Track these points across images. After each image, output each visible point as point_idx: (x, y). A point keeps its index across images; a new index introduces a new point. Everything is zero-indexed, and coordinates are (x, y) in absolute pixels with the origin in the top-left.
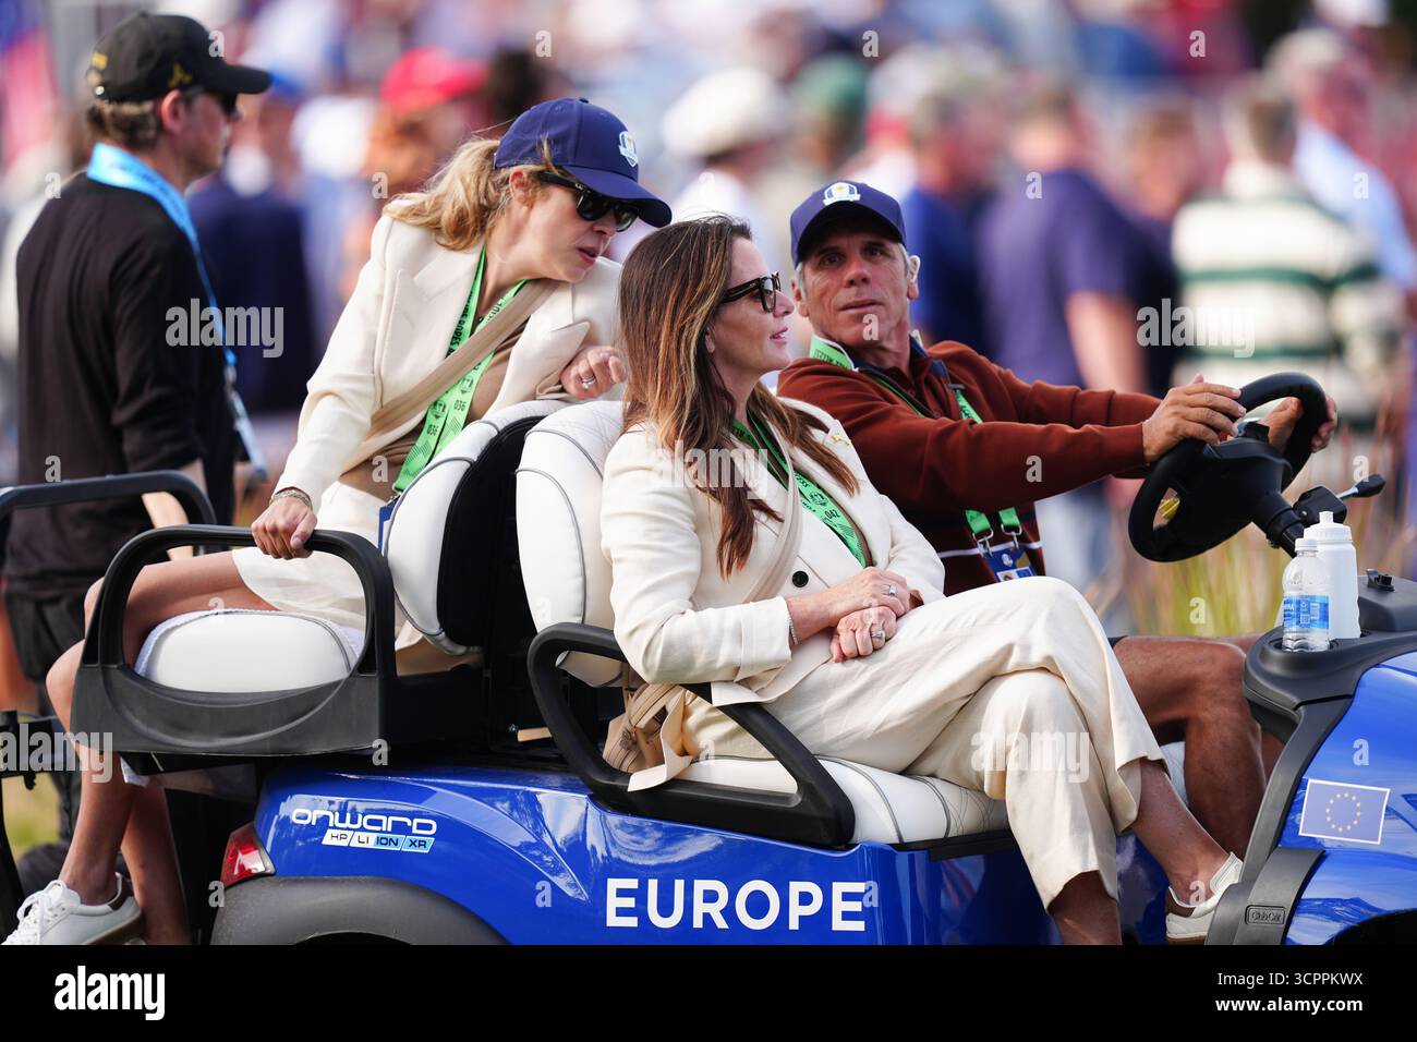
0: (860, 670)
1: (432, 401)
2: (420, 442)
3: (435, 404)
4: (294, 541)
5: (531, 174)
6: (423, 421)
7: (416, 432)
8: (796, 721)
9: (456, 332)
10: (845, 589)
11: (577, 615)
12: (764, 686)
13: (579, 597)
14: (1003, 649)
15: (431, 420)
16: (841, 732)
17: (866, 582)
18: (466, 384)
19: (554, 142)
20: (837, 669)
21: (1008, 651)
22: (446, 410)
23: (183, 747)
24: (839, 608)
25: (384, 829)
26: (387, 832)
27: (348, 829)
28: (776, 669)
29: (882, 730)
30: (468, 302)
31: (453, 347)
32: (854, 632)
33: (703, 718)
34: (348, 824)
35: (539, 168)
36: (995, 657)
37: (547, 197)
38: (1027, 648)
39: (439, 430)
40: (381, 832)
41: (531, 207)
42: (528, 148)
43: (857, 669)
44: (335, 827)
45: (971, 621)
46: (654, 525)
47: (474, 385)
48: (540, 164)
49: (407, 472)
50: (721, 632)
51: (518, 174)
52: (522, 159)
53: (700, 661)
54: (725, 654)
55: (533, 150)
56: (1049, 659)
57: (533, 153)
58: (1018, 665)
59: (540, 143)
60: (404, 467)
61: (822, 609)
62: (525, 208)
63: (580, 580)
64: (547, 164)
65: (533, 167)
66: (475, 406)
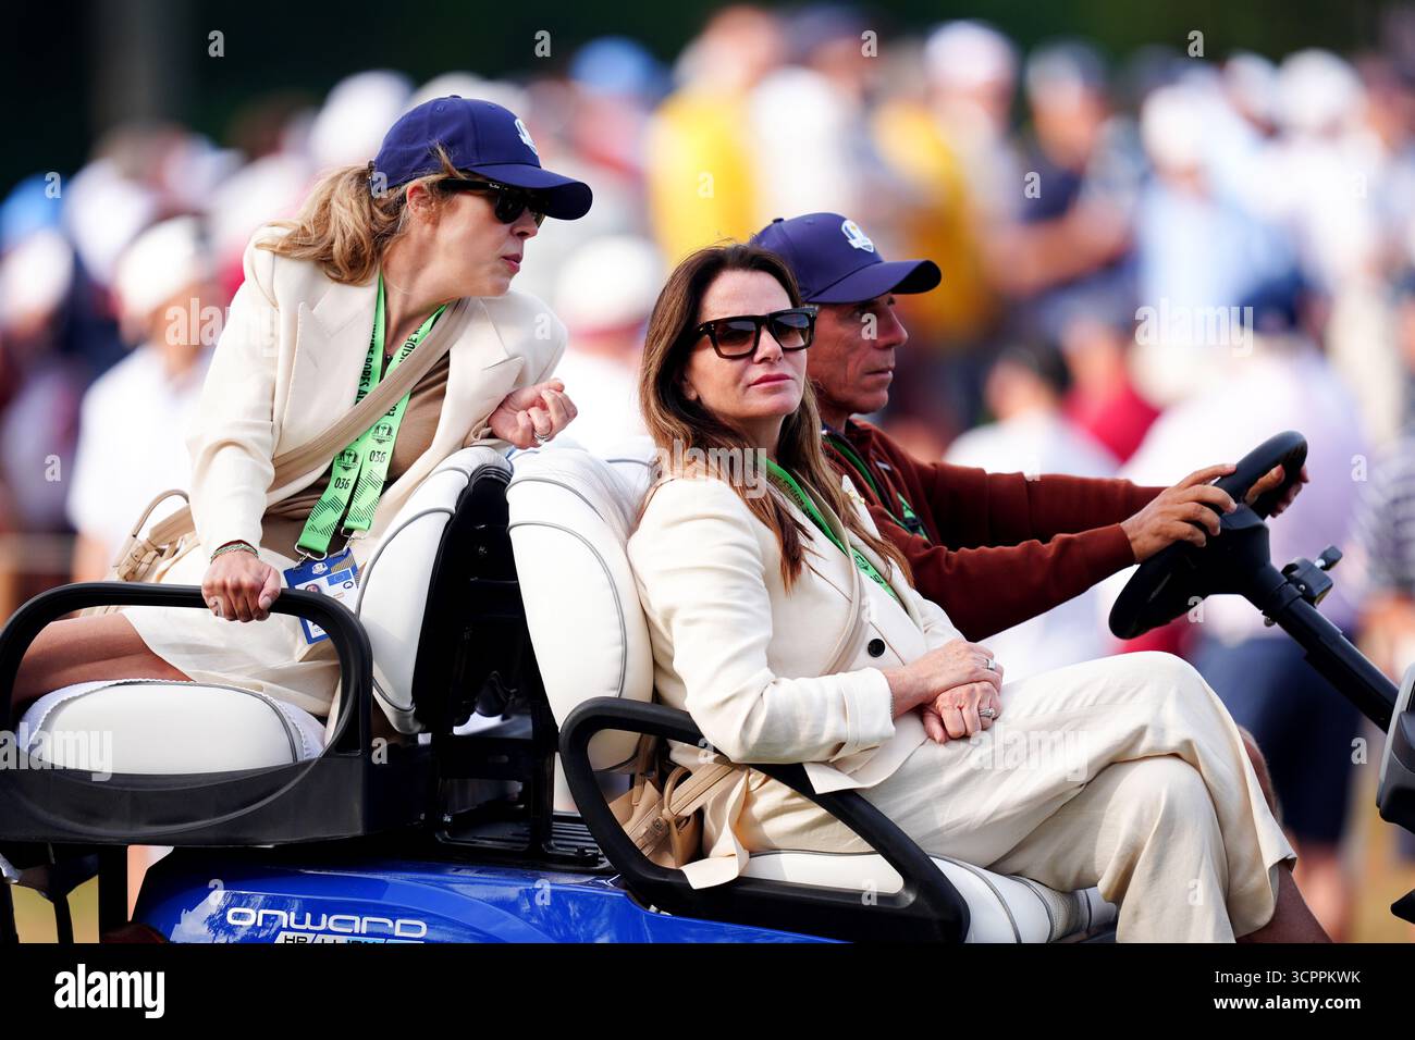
0: (966, 753)
1: (337, 452)
2: (327, 496)
3: (342, 454)
4: (263, 600)
5: (432, 186)
6: (328, 473)
7: (319, 487)
8: (895, 810)
9: (364, 372)
10: (941, 662)
11: (614, 689)
12: (858, 768)
13: (617, 669)
14: (1136, 731)
15: (338, 472)
16: (944, 823)
17: (963, 653)
18: (382, 433)
19: (449, 145)
20: (942, 752)
21: (1140, 734)
22: (359, 460)
23: (97, 836)
24: (938, 682)
25: (357, 931)
26: (360, 934)
27: (307, 931)
28: (873, 749)
29: (992, 820)
30: (373, 336)
31: (364, 388)
32: (961, 709)
33: (780, 804)
34: (308, 925)
35: (440, 177)
36: (1125, 741)
37: (454, 208)
38: (1161, 731)
39: (352, 484)
40: (353, 934)
41: (436, 224)
42: (422, 157)
43: (962, 752)
44: (289, 929)
45: (1090, 701)
46: (733, 582)
47: (394, 433)
48: (442, 172)
49: (313, 528)
50: (825, 702)
51: (417, 189)
52: (419, 171)
53: (804, 733)
54: (831, 730)
55: (428, 158)
56: (1188, 744)
57: (428, 162)
58: (1152, 749)
59: (434, 150)
60: (309, 523)
61: (921, 683)
62: (428, 227)
63: (620, 649)
64: (449, 171)
65: (433, 178)
66: (398, 455)
